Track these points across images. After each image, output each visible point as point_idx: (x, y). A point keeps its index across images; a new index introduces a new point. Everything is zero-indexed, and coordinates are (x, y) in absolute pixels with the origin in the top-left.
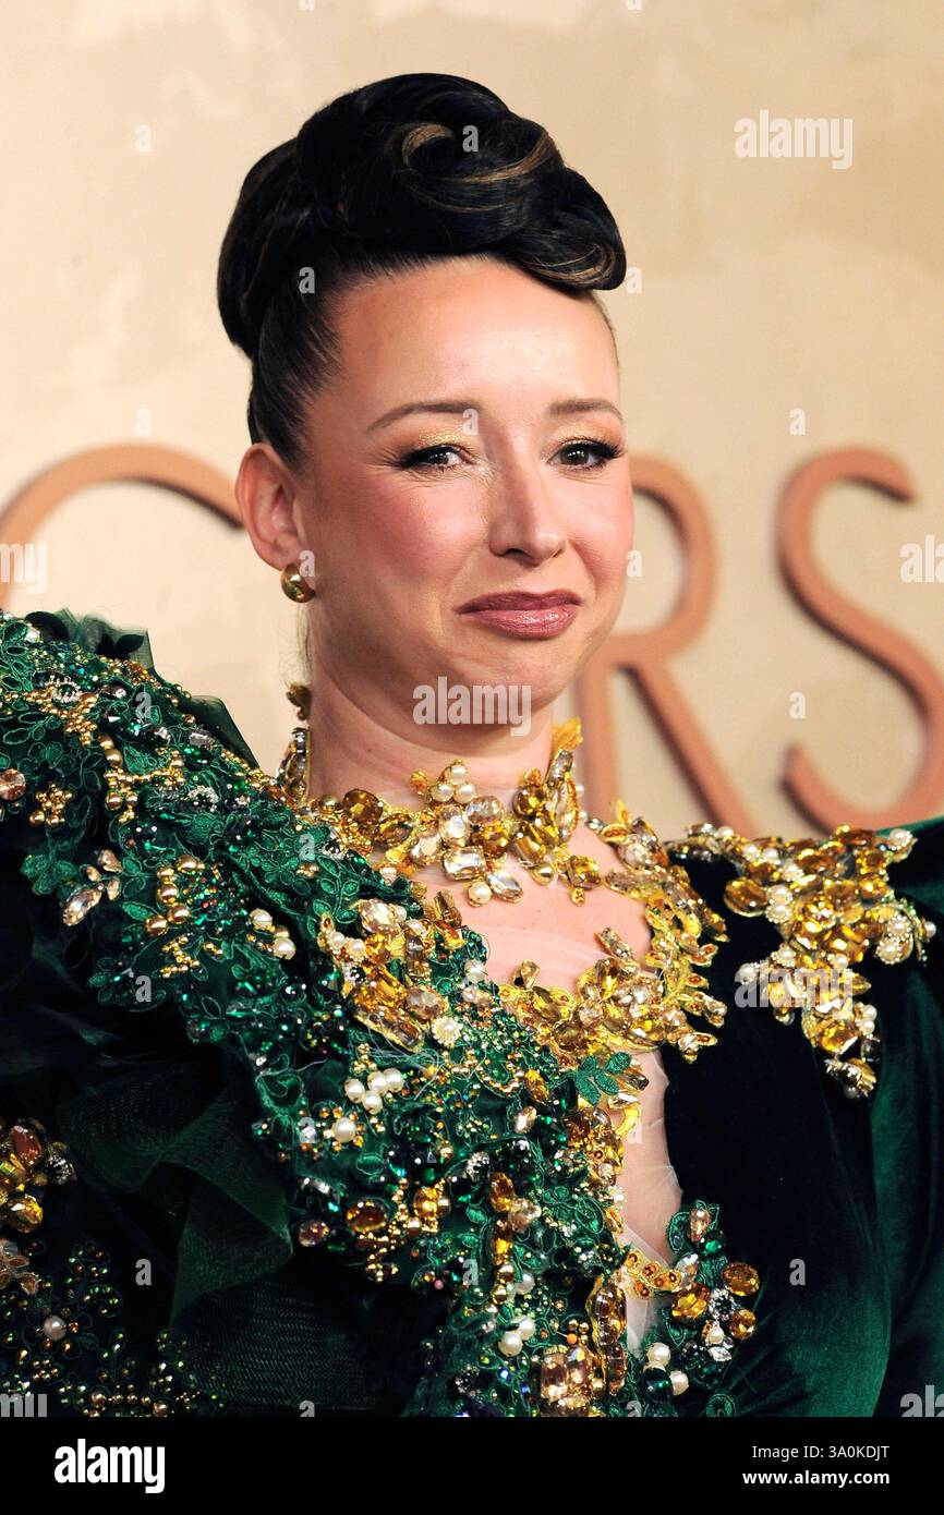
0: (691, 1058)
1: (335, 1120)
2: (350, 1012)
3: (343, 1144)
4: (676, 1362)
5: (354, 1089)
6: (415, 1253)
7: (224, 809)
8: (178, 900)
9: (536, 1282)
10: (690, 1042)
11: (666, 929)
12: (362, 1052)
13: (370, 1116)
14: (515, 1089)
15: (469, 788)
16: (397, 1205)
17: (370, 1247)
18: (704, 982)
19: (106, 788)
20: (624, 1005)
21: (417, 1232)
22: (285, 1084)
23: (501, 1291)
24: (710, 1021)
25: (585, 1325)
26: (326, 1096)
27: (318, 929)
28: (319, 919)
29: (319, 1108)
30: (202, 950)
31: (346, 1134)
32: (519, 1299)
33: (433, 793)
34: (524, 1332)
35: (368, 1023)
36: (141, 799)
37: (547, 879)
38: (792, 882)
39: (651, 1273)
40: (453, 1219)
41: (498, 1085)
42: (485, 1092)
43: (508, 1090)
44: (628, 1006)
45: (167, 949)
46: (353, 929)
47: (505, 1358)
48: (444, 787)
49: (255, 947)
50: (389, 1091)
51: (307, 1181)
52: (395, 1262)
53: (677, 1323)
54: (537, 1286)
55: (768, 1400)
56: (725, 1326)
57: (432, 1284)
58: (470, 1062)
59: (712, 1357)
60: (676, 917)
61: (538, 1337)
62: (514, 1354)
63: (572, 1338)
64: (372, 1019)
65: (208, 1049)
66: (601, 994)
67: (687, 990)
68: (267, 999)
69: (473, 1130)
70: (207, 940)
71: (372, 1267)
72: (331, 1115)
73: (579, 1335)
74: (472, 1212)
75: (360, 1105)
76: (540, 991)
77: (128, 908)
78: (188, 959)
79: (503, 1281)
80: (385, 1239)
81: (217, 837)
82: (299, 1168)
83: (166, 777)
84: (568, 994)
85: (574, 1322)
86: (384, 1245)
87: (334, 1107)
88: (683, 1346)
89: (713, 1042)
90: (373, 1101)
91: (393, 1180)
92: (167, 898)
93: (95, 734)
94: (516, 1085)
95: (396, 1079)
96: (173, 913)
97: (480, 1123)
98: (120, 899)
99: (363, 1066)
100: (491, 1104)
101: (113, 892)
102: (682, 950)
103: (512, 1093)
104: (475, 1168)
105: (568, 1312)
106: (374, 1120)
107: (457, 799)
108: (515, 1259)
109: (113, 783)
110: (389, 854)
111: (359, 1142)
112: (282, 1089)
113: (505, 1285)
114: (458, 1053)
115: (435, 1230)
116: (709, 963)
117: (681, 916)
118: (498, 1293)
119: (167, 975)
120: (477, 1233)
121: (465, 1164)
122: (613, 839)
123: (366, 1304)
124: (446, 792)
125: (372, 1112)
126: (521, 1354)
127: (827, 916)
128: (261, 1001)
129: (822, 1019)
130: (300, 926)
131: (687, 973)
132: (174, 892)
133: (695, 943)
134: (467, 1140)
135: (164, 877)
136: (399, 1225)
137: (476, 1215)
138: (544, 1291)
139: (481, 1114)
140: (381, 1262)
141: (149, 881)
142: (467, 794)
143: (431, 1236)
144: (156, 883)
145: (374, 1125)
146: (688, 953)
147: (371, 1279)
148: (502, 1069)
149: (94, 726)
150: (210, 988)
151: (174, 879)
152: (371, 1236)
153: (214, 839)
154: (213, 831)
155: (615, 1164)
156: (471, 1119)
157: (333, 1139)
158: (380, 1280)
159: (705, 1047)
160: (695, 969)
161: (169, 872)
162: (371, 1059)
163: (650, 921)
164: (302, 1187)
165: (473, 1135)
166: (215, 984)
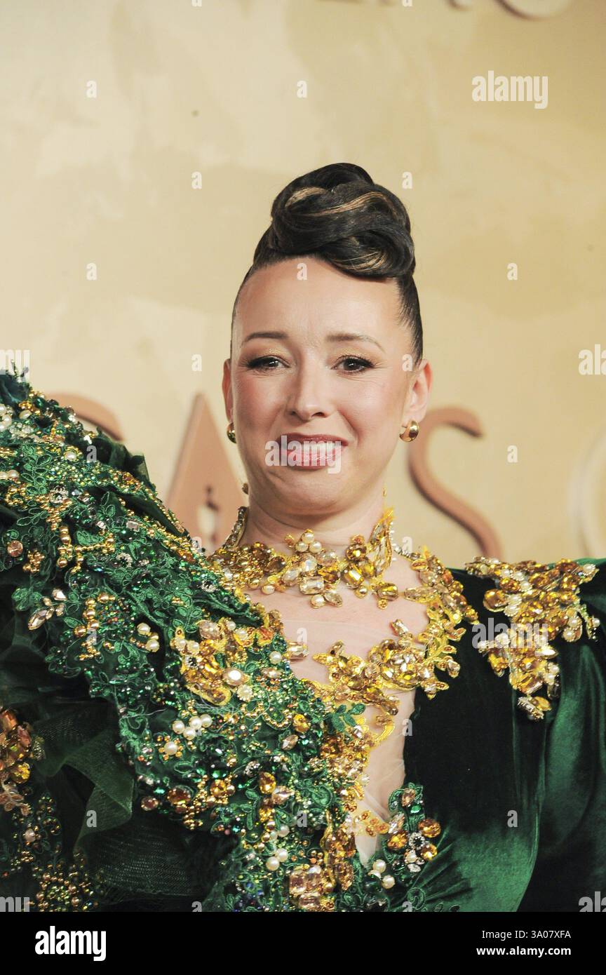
0: (431, 697)
1: (165, 742)
2: (183, 683)
3: (170, 756)
4: (389, 871)
5: (178, 726)
6: (213, 814)
7: (135, 566)
8: (95, 618)
9: (290, 830)
10: (432, 687)
11: (438, 619)
12: (189, 705)
13: (188, 741)
14: (285, 725)
15: (318, 545)
16: (199, 790)
17: (183, 813)
18: (454, 650)
19: (59, 555)
20: (397, 665)
21: (211, 804)
22: (139, 722)
23: (267, 836)
24: (450, 674)
25: (320, 854)
26: (162, 730)
27: (174, 635)
28: (175, 629)
29: (157, 736)
30: (103, 647)
31: (171, 750)
32: (280, 839)
33: (297, 547)
34: (281, 857)
35: (193, 689)
36: (85, 560)
37: (363, 595)
38: (524, 592)
39: (374, 823)
40: (238, 796)
41: (275, 723)
42: (265, 726)
43: (281, 726)
44: (400, 665)
45: (84, 644)
46: (195, 636)
47: (269, 872)
48: (302, 544)
49: (135, 645)
50: (202, 727)
51: (141, 777)
52: (201, 819)
53: (390, 850)
54: (291, 832)
55: (447, 891)
56: (418, 853)
57: (223, 832)
58: (259, 710)
59: (409, 870)
60: (444, 612)
61: (291, 861)
62: (274, 869)
63: (313, 860)
64: (196, 687)
65: (100, 700)
66: (382, 659)
67: (442, 656)
68: (133, 675)
69: (254, 748)
70: (107, 641)
71: (188, 821)
72: (163, 740)
73: (318, 859)
74: (250, 793)
75: (182, 735)
76: (342, 658)
77: (67, 621)
78: (95, 650)
79: (268, 830)
80: (192, 807)
81: (127, 582)
82: (138, 770)
83: (103, 547)
84: (361, 659)
85: (314, 852)
86: (192, 811)
87: (166, 735)
88: (393, 862)
89: (446, 687)
90: (190, 733)
91: (198, 776)
92: (89, 616)
93: (60, 524)
94: (286, 723)
95: (208, 720)
96: (91, 625)
97: (259, 745)
98: (64, 616)
99: (188, 713)
100: (268, 733)
101: (60, 611)
102: (445, 631)
103: (283, 727)
104: (251, 770)
105: (311, 847)
106: (190, 743)
107: (311, 550)
108: (277, 818)
109: (63, 552)
110: (270, 579)
111: (179, 754)
112: (137, 725)
113: (270, 833)
114: (253, 705)
115: (226, 802)
116: (459, 639)
117: (447, 612)
118: (265, 836)
119: (82, 659)
120: (252, 804)
121: (244, 768)
122: (418, 568)
123: (187, 840)
124: (302, 547)
125: (189, 739)
126: (279, 869)
127: (538, 613)
128: (130, 676)
129: (526, 672)
130: (165, 632)
131: (444, 644)
132: (93, 613)
133: (452, 628)
134: (249, 754)
135: (89, 604)
136: (200, 800)
137: (251, 793)
138: (296, 835)
139: (260, 739)
140: (193, 819)
141: (81, 606)
142: (316, 548)
143: (222, 805)
144: (84, 607)
145: (190, 746)
146: (448, 633)
147: (187, 828)
148: (279, 714)
149: (60, 520)
150: (104, 667)
151: (94, 606)
152: (184, 806)
153: (125, 583)
154: (125, 578)
155: (362, 762)
156: (253, 742)
157: (164, 753)
158: (192, 828)
159: (441, 691)
160: (451, 643)
161: (92, 602)
162: (195, 709)
163: (428, 614)
164: (138, 780)
165: (253, 751)
166: (106, 665)
